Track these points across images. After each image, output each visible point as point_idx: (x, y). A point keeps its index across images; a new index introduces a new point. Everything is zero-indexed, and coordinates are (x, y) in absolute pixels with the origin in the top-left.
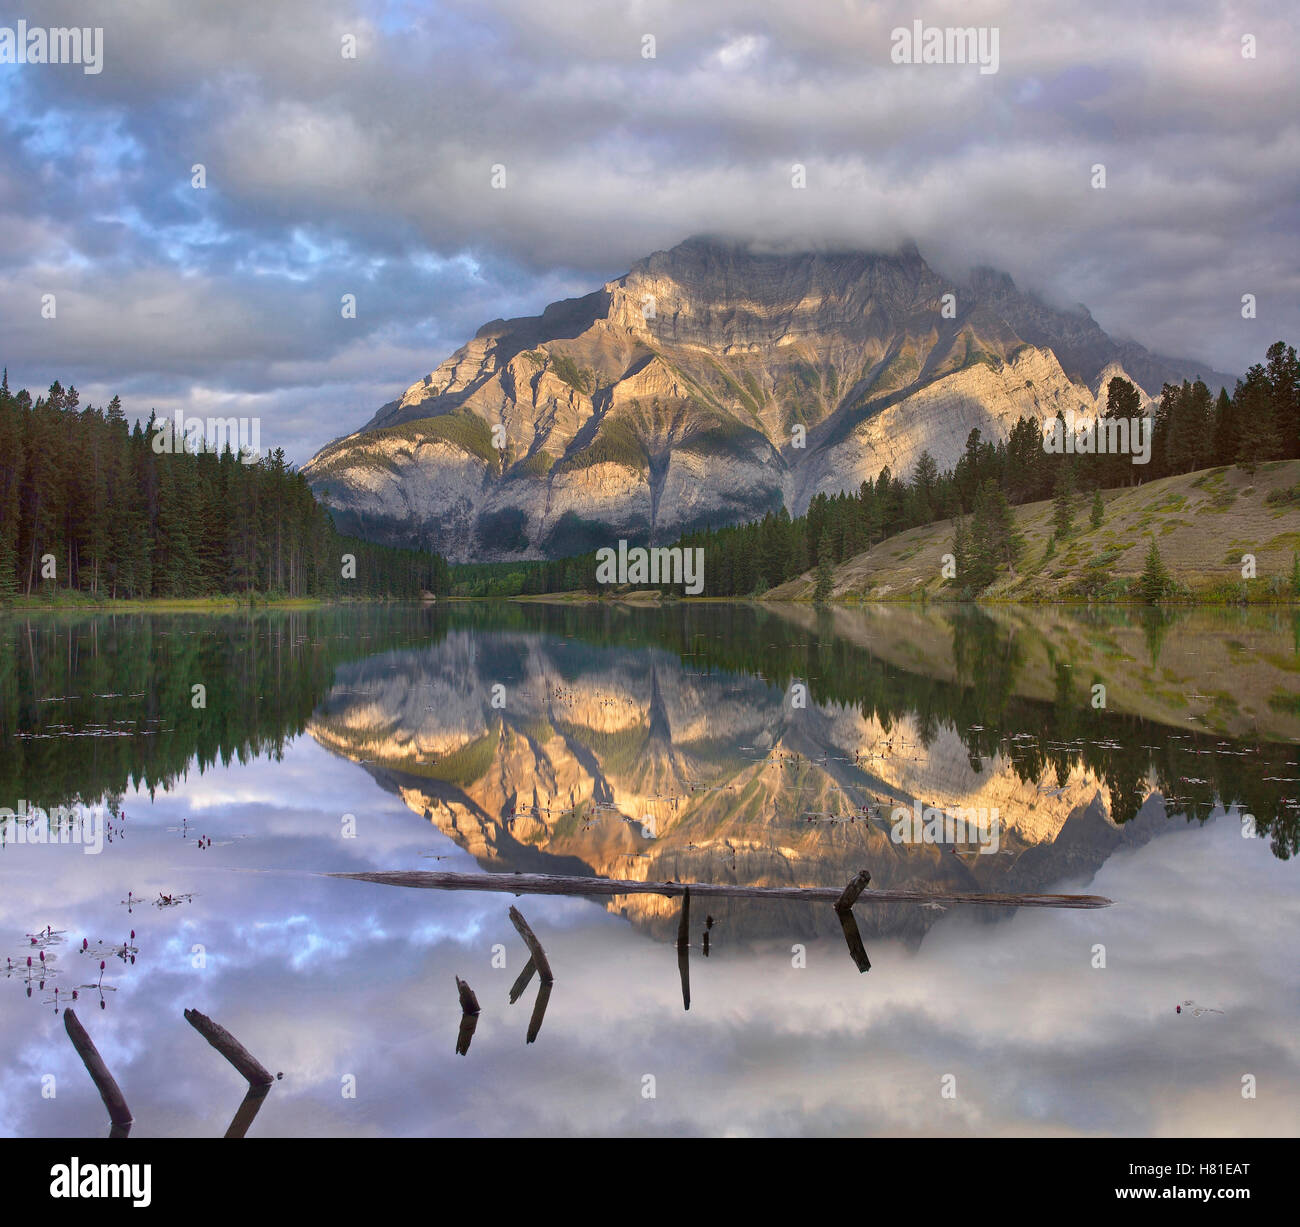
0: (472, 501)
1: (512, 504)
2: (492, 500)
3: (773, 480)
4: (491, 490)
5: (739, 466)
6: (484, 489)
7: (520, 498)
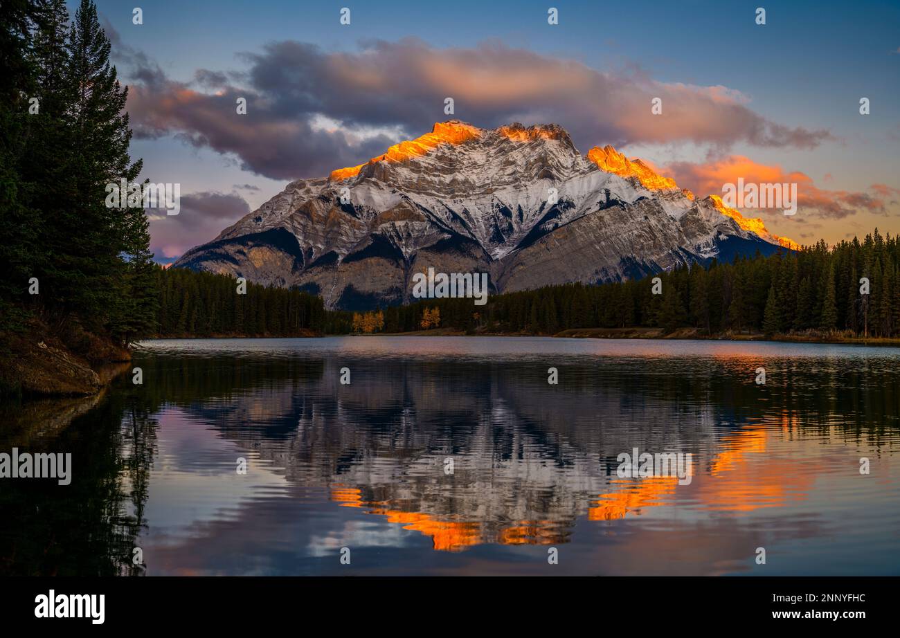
0: (285, 279)
1: (311, 281)
2: (298, 279)
3: (484, 268)
4: (297, 273)
5: (462, 260)
6: (293, 273)
7: (317, 277)
